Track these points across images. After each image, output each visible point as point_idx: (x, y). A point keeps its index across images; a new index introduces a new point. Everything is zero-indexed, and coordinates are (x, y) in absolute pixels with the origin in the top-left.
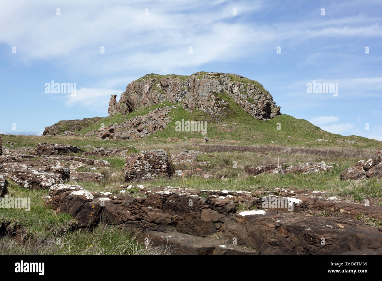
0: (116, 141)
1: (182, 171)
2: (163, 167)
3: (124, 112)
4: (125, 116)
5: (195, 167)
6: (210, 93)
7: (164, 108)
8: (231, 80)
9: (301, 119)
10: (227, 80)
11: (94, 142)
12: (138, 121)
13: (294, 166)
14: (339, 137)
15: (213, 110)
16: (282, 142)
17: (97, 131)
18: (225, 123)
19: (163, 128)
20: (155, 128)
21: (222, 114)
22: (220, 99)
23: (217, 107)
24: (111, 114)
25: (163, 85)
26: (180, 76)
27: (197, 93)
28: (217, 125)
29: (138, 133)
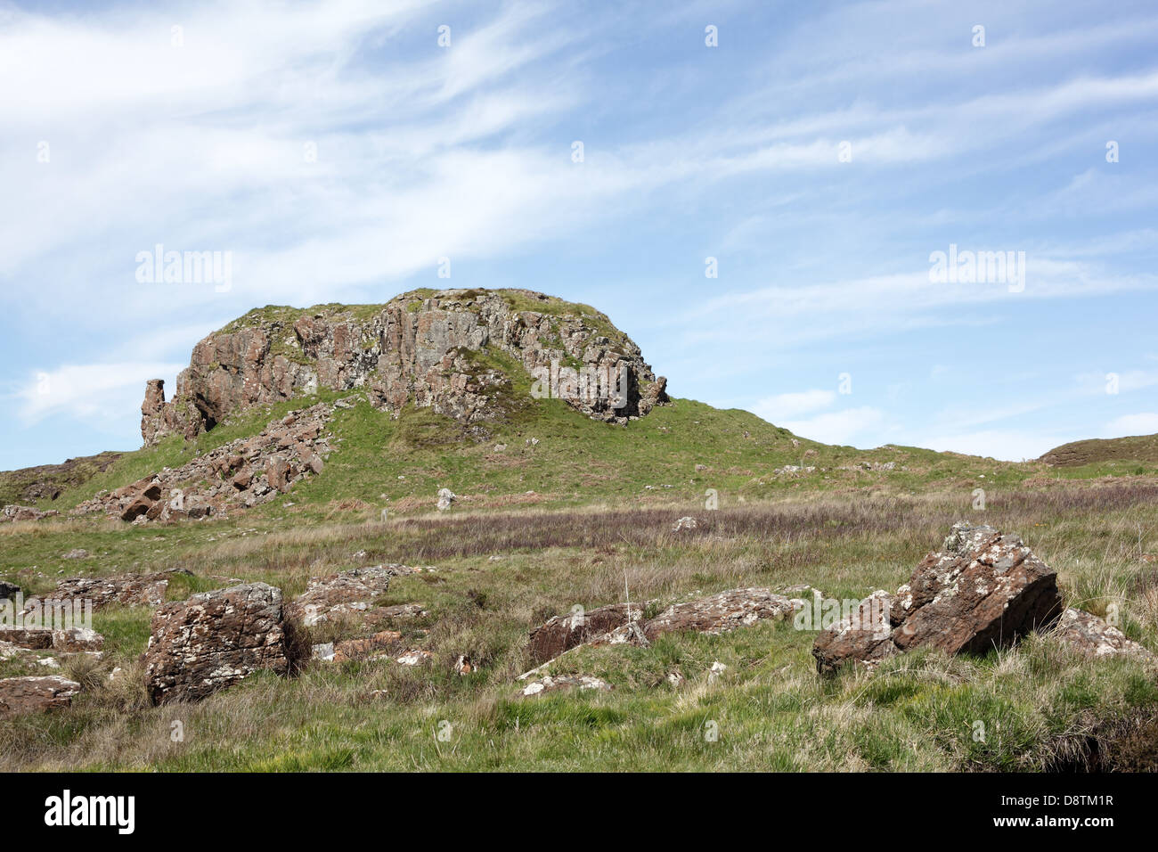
0: (169, 524)
1: (336, 643)
2: (271, 638)
3: (191, 429)
4: (195, 443)
5: (378, 627)
6: (449, 352)
7: (311, 409)
8: (512, 309)
9: (729, 410)
10: (498, 309)
11: (97, 537)
12: (235, 457)
13: (680, 608)
14: (848, 453)
15: (461, 403)
16: (679, 485)
17: (109, 496)
18: (502, 439)
19: (313, 472)
20: (289, 474)
21: (493, 415)
22: (483, 369)
23: (474, 392)
24: (152, 440)
25: (305, 338)
26: (355, 306)
27: (409, 354)
28: (478, 449)
29: (236, 495)
